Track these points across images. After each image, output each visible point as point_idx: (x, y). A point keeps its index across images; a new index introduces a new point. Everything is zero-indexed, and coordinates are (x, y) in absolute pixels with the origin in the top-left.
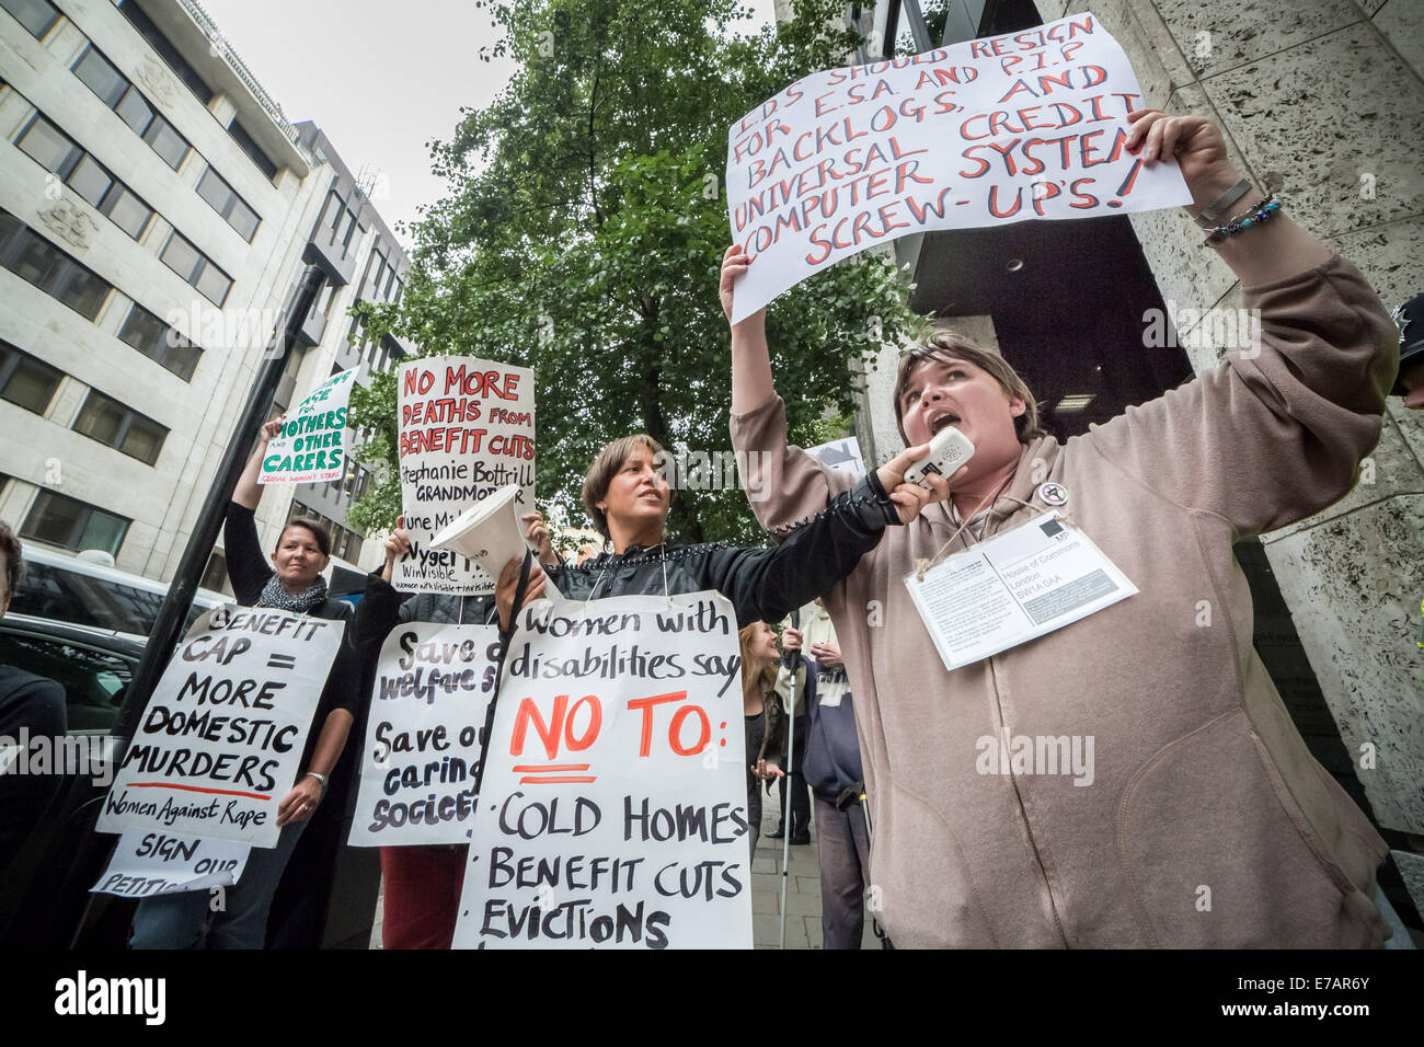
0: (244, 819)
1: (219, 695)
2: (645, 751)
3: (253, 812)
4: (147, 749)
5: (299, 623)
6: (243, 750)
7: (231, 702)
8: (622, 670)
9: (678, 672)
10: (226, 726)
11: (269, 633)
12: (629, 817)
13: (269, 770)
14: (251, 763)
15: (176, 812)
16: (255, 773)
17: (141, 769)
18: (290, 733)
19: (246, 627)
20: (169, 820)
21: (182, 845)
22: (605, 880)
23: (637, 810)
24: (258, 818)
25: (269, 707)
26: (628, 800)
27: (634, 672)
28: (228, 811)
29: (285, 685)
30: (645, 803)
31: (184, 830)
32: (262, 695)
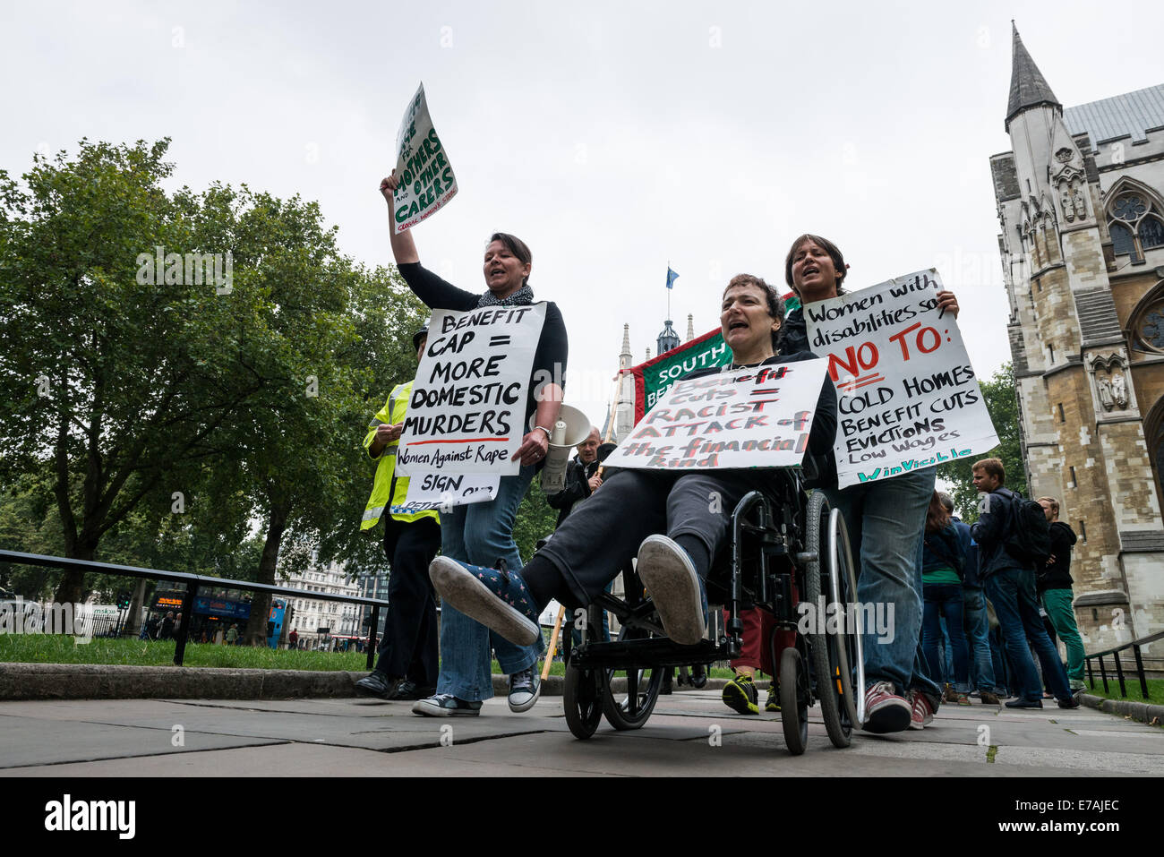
0: (491, 457)
1: (458, 373)
2: (906, 357)
3: (497, 451)
4: (416, 419)
5: (509, 313)
6: (482, 408)
7: (468, 377)
8: (880, 325)
9: (912, 314)
10: (467, 393)
11: (487, 323)
12: (908, 388)
13: (505, 419)
14: (489, 416)
15: (443, 459)
16: (493, 423)
17: (415, 433)
18: (515, 389)
19: (469, 324)
20: (440, 465)
21: (451, 480)
22: (905, 416)
23: (911, 383)
24: (501, 455)
25: (496, 373)
26: (905, 382)
27: (887, 324)
28: (479, 453)
29: (505, 356)
30: (915, 380)
31: (451, 470)
32: (490, 366)
